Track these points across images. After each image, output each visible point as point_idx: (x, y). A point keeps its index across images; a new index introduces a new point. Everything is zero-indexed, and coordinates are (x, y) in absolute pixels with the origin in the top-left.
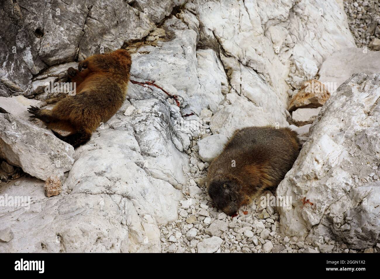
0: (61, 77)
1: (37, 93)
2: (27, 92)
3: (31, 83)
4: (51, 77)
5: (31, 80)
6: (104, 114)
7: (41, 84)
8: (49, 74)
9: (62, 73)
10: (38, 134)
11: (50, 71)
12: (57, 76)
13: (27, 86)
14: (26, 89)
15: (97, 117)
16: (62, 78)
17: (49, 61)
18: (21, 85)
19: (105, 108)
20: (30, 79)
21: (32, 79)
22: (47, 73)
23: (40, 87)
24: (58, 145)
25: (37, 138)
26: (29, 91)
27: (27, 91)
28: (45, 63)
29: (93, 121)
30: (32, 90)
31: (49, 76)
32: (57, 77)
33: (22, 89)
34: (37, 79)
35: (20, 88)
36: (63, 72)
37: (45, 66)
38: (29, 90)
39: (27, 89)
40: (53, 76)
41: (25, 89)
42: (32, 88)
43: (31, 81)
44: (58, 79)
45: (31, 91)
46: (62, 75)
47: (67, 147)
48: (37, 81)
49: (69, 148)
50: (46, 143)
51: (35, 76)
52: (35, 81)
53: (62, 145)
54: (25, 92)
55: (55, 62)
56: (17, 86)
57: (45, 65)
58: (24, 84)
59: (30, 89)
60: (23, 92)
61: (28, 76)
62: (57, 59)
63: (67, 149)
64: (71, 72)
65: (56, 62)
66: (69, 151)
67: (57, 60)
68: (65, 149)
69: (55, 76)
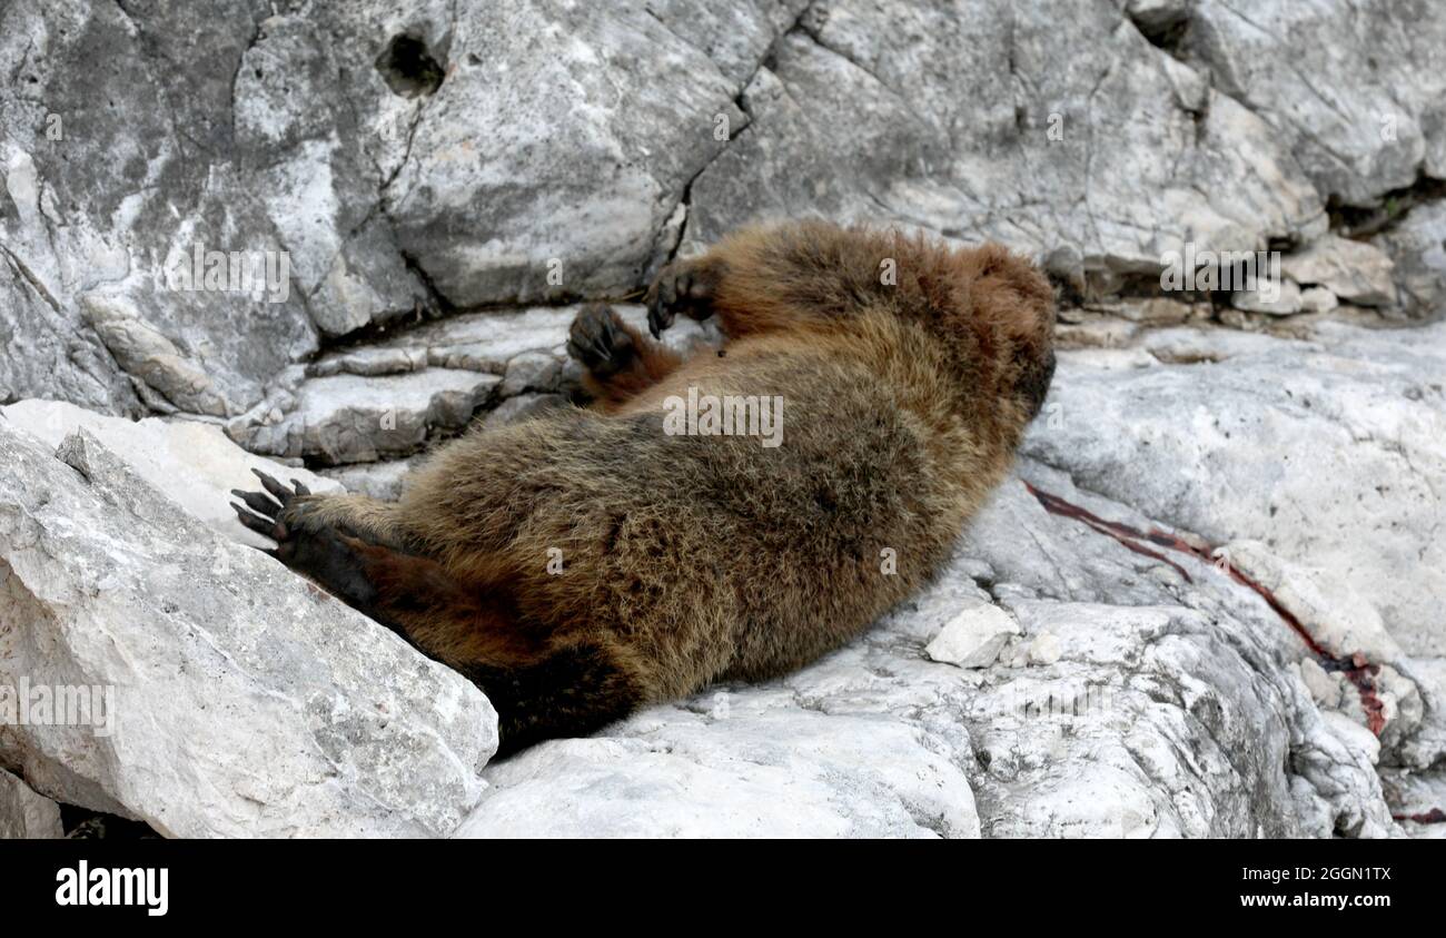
0: (522, 383)
1: (328, 450)
2: (254, 423)
3: (300, 383)
4: (454, 368)
5: (302, 360)
6: (771, 594)
7: (372, 399)
8: (439, 352)
9: (535, 357)
10: (263, 578)
11: (454, 335)
12: (495, 369)
13: (265, 393)
14: (252, 405)
15: (709, 592)
16: (527, 390)
17: (454, 267)
18: (222, 370)
19: (777, 548)
20: (296, 354)
21: (312, 358)
22: (425, 340)
23: (355, 412)
24: (391, 670)
25: (251, 603)
26: (275, 423)
27: (255, 414)
28: (425, 279)
29: (672, 608)
30: (296, 422)
31: (434, 363)
32: (494, 379)
33: (222, 394)
34: (346, 370)
35: (213, 384)
36: (542, 350)
37: (417, 298)
38: (277, 414)
39: (263, 407)
40: (468, 369)
41: (245, 400)
42: (294, 408)
43: (298, 371)
44: (497, 388)
45: (285, 428)
46: (531, 366)
47: (447, 694)
48: (346, 380)
49: (465, 704)
50: (308, 640)
51: (332, 343)
52: (325, 374)
53: (414, 674)
54: (247, 418)
55: (501, 283)
56: (188, 370)
57: (422, 292)
58: (245, 368)
59: (285, 412)
60: (225, 416)
61: (287, 331)
62: (515, 260)
63: (448, 708)
64: (597, 331)
65: (507, 290)
66: (460, 723)
67: (517, 274)
68: (436, 707)
69: (477, 368)
